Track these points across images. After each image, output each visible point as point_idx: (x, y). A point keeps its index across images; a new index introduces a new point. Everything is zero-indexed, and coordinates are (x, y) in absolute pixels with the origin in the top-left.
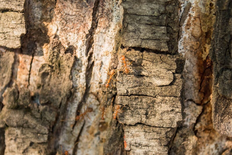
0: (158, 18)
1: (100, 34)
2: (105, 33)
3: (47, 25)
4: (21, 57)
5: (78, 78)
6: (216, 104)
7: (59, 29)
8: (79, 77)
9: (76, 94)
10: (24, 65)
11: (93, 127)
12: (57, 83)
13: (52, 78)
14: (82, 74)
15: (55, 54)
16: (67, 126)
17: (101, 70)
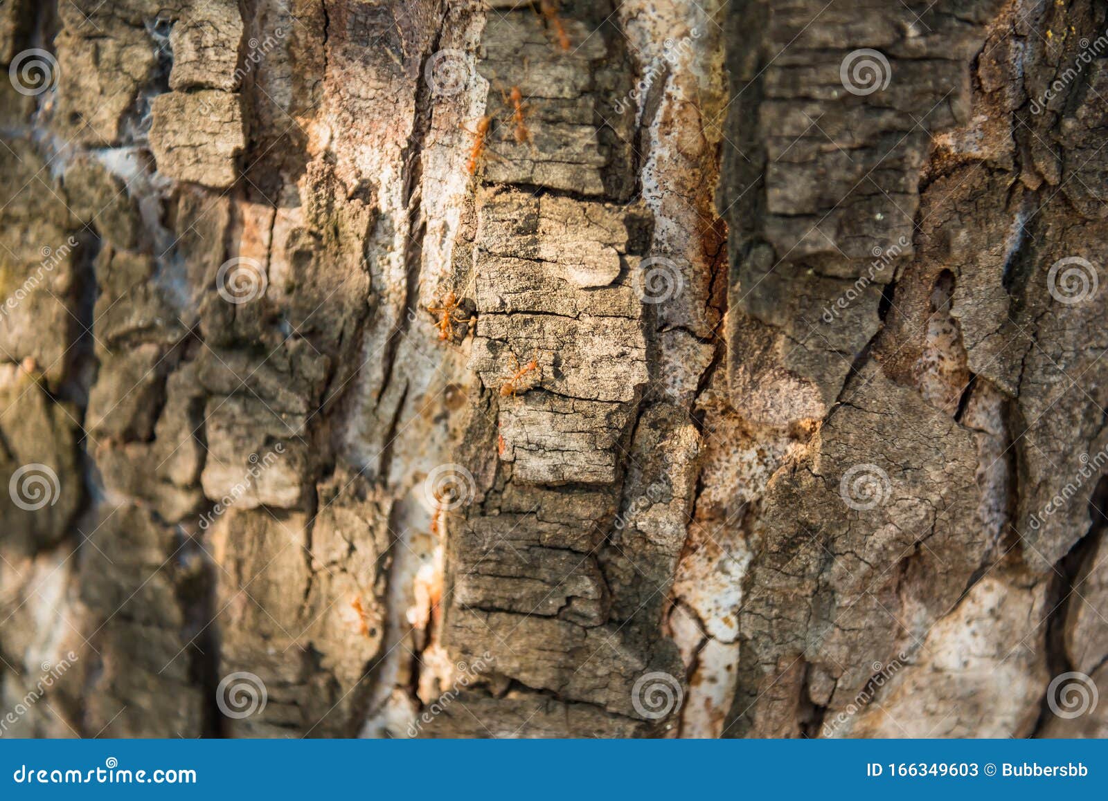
0: (572, 103)
1: (438, 149)
2: (450, 146)
3: (307, 125)
4: (248, 212)
5: (386, 267)
6: (737, 338)
7: (336, 135)
8: (389, 262)
9: (382, 309)
10: (256, 233)
11: (429, 399)
12: (335, 279)
13: (322, 267)
14: (397, 256)
15: (323, 202)
16: (362, 394)
17: (444, 246)
